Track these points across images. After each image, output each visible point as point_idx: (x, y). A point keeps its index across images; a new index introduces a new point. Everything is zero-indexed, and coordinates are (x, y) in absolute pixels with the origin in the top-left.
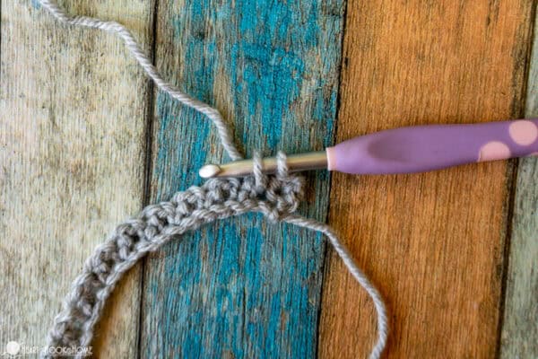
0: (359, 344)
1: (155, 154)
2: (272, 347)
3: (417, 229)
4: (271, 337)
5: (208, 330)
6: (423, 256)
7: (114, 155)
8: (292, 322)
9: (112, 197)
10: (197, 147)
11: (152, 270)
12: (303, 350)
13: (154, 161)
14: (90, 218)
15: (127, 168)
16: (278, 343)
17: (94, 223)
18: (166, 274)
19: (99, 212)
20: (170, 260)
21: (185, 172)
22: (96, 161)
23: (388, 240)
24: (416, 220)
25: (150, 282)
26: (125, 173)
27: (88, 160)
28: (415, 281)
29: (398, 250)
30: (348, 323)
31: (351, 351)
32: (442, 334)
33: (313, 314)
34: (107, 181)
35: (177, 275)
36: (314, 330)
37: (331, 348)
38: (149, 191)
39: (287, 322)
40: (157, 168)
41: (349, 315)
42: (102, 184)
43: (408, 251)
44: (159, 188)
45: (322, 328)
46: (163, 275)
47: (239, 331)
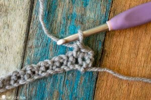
0: (112, 93)
1: (35, 4)
2: (76, 91)
3: (142, 48)
4: (75, 87)
5: (49, 81)
6: (143, 59)
7: (18, 2)
8: (85, 82)
9: (15, 20)
10: (53, 3)
11: (28, 53)
12: (88, 94)
13: (34, 7)
14: (4, 28)
15: (23, 9)
16: (78, 89)
17: (5, 30)
18: (34, 55)
19: (8, 26)
20: (37, 50)
21: (47, 13)
22: (10, 4)
23: (129, 51)
24: (142, 44)
25: (27, 58)
26: (21, 11)
27: (6, 3)
28: (139, 69)
29: (133, 56)
30: (108, 84)
31: (108, 96)
32: (148, 93)
33: (94, 79)
34: (13, 13)
35: (38, 56)
36: (94, 86)
37: (100, 94)
38: (31, 20)
39: (83, 81)
40: (35, 10)
41: (109, 80)
42: (11, 14)
43: (137, 56)
44: (35, 19)
45: (97, 85)
46: (33, 56)
47: (62, 83)
